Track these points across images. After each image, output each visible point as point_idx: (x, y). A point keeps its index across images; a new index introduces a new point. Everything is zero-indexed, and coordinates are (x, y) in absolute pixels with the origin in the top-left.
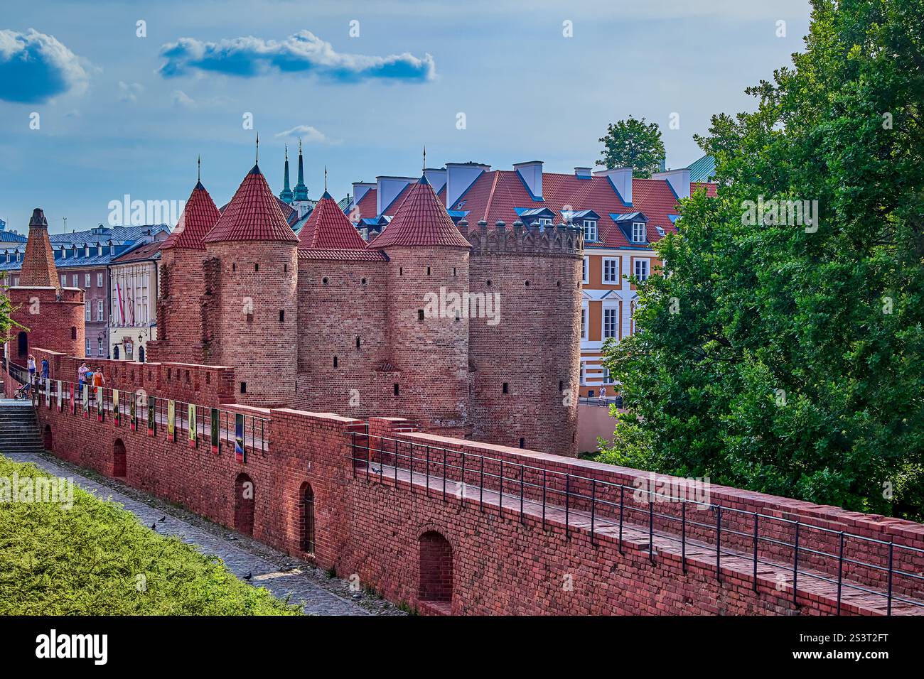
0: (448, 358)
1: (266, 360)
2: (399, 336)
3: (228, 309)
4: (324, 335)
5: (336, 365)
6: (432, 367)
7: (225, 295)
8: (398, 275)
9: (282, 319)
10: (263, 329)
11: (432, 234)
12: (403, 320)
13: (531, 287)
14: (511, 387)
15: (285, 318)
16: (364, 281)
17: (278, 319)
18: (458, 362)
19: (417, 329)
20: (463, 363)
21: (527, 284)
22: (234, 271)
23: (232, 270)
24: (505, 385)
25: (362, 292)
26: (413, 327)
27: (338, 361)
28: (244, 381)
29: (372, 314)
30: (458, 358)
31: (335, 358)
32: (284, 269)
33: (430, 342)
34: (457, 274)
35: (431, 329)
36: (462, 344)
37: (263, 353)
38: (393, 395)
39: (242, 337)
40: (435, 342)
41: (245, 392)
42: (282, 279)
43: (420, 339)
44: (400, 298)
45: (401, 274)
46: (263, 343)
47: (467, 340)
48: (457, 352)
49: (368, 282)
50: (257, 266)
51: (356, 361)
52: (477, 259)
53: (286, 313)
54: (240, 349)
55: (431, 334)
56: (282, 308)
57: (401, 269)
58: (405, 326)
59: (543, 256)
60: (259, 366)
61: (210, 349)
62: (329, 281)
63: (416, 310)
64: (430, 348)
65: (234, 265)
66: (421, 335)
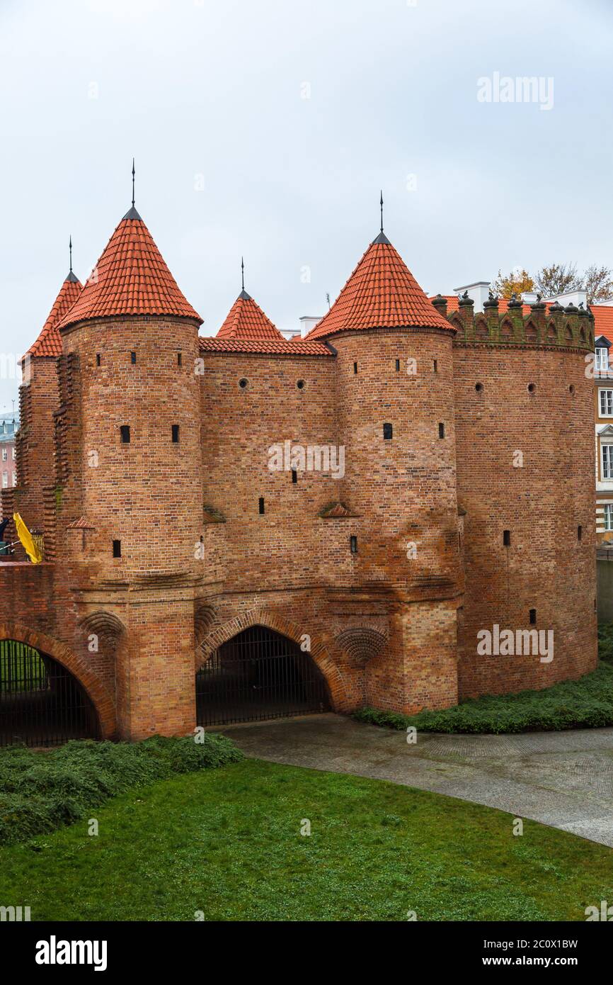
0: (430, 496)
1: (152, 504)
2: (355, 464)
3: (90, 426)
4: (243, 466)
5: (262, 511)
6: (407, 509)
7: (87, 405)
8: (351, 374)
9: (175, 439)
10: (145, 455)
11: (400, 312)
12: (360, 440)
13: (537, 392)
14: (515, 537)
15: (181, 438)
16: (301, 384)
17: (170, 438)
18: (444, 501)
19: (382, 453)
20: (452, 503)
21: (531, 388)
22: (99, 365)
23: (95, 364)
24: (507, 534)
25: (299, 402)
26: (376, 450)
27: (266, 505)
28: (118, 538)
29: (314, 433)
30: (445, 495)
31: (262, 501)
32: (176, 361)
33: (403, 471)
34: (439, 369)
35: (404, 452)
36: (448, 473)
37: (147, 493)
38: (348, 553)
39: (113, 469)
40: (412, 471)
41: (120, 556)
42: (174, 376)
43: (387, 467)
44: (356, 407)
45: (356, 372)
46: (147, 478)
47: (455, 468)
48: (443, 486)
49: (306, 387)
50: (133, 354)
51: (292, 504)
52: (462, 353)
53: (182, 429)
54: (109, 488)
55: (405, 460)
56: (176, 422)
57: (355, 364)
58: (365, 450)
59: (551, 350)
60: (140, 513)
61: (65, 490)
62: (249, 386)
63: (380, 423)
64: (402, 480)
65: (98, 356)
66: (389, 461)
